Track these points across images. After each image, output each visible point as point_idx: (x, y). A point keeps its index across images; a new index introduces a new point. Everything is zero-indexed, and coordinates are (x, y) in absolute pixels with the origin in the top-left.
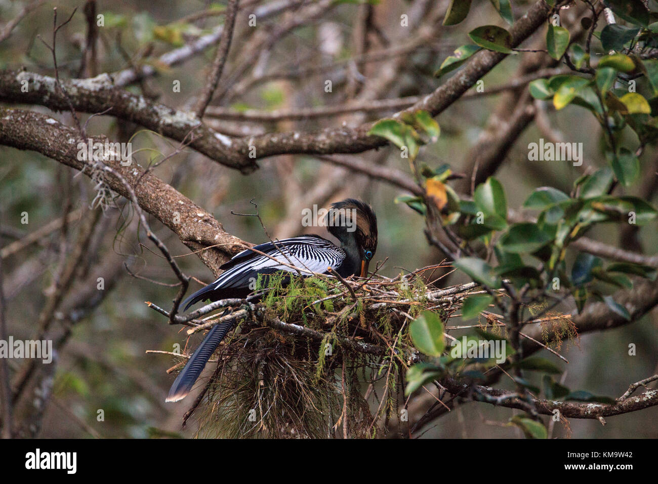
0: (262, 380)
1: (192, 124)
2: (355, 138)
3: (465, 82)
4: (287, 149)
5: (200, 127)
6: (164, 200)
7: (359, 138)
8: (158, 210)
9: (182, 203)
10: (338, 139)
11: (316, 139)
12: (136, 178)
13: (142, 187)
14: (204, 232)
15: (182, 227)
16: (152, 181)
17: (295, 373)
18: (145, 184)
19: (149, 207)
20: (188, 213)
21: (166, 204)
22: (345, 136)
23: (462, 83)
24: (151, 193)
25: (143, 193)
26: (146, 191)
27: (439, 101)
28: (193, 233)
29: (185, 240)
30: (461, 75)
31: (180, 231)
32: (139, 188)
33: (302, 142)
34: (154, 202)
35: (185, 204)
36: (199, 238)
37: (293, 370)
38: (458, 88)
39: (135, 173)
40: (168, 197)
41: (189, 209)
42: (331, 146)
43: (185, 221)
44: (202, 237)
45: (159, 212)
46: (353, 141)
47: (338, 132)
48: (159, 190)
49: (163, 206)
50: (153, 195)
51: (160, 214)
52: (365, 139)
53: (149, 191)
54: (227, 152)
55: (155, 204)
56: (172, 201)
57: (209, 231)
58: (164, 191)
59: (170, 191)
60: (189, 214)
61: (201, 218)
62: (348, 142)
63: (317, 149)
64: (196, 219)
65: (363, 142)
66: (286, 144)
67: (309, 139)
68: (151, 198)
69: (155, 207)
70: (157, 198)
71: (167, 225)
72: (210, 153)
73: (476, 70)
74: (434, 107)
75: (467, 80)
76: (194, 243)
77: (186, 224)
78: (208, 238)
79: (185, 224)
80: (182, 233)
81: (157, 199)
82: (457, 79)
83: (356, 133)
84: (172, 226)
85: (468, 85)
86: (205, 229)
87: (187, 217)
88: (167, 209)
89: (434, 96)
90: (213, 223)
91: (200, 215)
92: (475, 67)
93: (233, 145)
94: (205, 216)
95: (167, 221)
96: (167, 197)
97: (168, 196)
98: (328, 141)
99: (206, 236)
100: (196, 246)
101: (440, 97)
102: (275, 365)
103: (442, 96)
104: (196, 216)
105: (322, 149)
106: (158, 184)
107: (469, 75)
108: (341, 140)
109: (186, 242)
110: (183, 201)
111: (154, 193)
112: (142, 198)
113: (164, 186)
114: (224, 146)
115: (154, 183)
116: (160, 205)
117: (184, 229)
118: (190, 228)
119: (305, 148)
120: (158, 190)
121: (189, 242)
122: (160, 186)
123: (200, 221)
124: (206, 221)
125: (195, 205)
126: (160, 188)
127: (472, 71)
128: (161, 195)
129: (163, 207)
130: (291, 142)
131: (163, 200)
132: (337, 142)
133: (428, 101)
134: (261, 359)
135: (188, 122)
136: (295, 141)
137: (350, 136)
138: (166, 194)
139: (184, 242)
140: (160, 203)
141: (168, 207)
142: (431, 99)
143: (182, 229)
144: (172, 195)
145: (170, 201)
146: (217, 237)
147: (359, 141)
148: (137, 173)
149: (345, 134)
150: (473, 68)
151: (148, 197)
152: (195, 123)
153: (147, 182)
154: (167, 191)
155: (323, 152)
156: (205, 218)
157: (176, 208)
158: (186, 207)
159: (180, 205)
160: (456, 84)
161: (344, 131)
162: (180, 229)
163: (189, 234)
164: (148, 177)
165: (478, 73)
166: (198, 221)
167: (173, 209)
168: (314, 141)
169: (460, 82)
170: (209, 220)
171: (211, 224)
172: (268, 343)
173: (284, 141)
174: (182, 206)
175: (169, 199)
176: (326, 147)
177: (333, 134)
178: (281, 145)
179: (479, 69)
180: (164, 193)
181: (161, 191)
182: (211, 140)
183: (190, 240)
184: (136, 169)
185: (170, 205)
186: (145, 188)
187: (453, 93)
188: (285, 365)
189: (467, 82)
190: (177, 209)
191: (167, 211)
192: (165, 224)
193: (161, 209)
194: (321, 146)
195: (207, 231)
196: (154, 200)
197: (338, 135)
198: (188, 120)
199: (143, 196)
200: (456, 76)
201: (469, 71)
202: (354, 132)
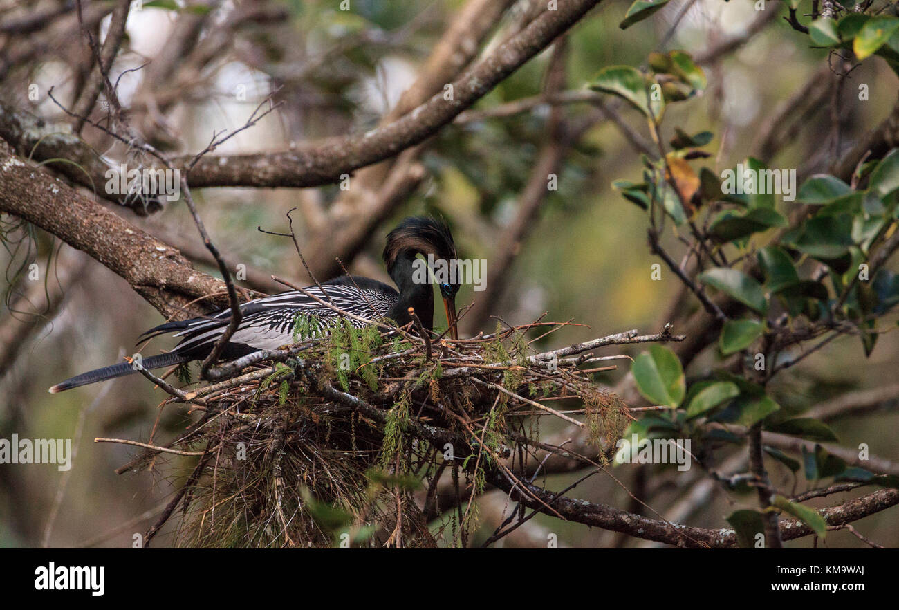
0: (279, 477)
1: (68, 141)
2: (309, 165)
3: (476, 88)
4: (208, 179)
5: (78, 145)
6: (103, 227)
7: (315, 166)
8: (94, 243)
9: (131, 232)
10: (286, 166)
11: (253, 166)
12: (57, 196)
13: (67, 209)
14: (171, 272)
15: (133, 266)
16: (82, 201)
17: (328, 468)
18: (71, 205)
19: (79, 238)
20: (142, 246)
21: (106, 233)
22: (297, 163)
23: (473, 89)
24: (81, 218)
25: (70, 218)
26: (74, 215)
27: (435, 114)
28: (152, 274)
29: (139, 285)
30: (471, 78)
31: (130, 272)
32: (62, 210)
33: (232, 170)
34: (87, 231)
35: (135, 233)
36: (163, 281)
37: (324, 463)
38: (466, 96)
39: (55, 191)
40: (109, 225)
41: (142, 240)
42: (275, 175)
43: (139, 257)
44: (167, 279)
45: (95, 245)
46: (307, 169)
47: (285, 157)
48: (94, 214)
49: (100, 235)
50: (85, 221)
51: (97, 249)
52: (323, 167)
53: (78, 215)
55: (89, 234)
56: (115, 231)
57: (178, 271)
58: (101, 215)
59: (111, 216)
60: (144, 247)
61: (162, 253)
62: (299, 170)
63: (254, 179)
64: (155, 255)
65: (320, 172)
66: (208, 172)
67: (243, 165)
68: (81, 225)
69: (88, 238)
70: (92, 225)
71: (107, 265)
72: (93, 184)
73: (494, 71)
74: (429, 122)
75: (480, 86)
76: (151, 289)
77: (141, 262)
78: (178, 279)
79: (138, 262)
80: (134, 274)
81: (91, 227)
82: (465, 84)
83: (311, 159)
84: (116, 266)
85: (481, 92)
86: (171, 268)
87: (141, 252)
88: (108, 241)
89: (429, 107)
90: (180, 261)
91: (161, 248)
92: (492, 67)
94: (167, 250)
95: (107, 257)
96: (107, 224)
97: (109, 223)
98: (271, 169)
99: (173, 278)
100: (155, 293)
101: (438, 110)
102: (295, 455)
103: (442, 107)
104: (155, 251)
105: (261, 180)
106: (91, 206)
107: (482, 78)
108: (290, 167)
109: (140, 288)
110: (131, 229)
111: (87, 218)
112: (67, 226)
113: (101, 209)
115: (84, 205)
116: (96, 236)
117: (137, 269)
118: (146, 267)
119: (236, 178)
120: (92, 214)
121: (144, 287)
122: (93, 208)
123: (161, 257)
124: (170, 257)
125: (150, 236)
126: (94, 212)
127: (487, 72)
128: (98, 221)
129: (101, 238)
130: (215, 169)
131: (100, 228)
132: (284, 170)
133: (420, 114)
134: (279, 448)
135: (62, 138)
136: (220, 168)
137: (302, 162)
138: (105, 219)
139: (136, 287)
140: (96, 233)
141: (110, 238)
142: (424, 112)
143: (134, 269)
144: (114, 222)
145: (112, 230)
146: (191, 279)
147: (314, 170)
148: (57, 191)
149: (295, 159)
150: (489, 68)
151: (77, 224)
152: (72, 139)
153: (75, 203)
154: (106, 216)
155: (263, 184)
156: (169, 253)
157: (122, 239)
158: (137, 237)
159: (128, 235)
160: (464, 90)
161: (293, 155)
162: (130, 269)
163: (145, 276)
164: (74, 196)
165: (497, 74)
166: (158, 257)
167: (117, 241)
168: (250, 168)
169: (469, 88)
170: (174, 256)
171: (178, 262)
172: (288, 423)
173: (205, 168)
174: (132, 237)
175: (111, 226)
176: (268, 177)
177: (278, 159)
178: (198, 174)
179: (499, 69)
180: (101, 219)
181: (96, 215)
182: (94, 164)
183: (146, 285)
184: (55, 185)
185: (112, 235)
186: (72, 211)
187: (458, 103)
188: (312, 456)
189: (480, 89)
190: (124, 240)
191: (107, 243)
192: (103, 263)
193: (97, 240)
194: (261, 175)
195: (175, 271)
196: (86, 228)
197: (285, 160)
198: (63, 134)
199: (68, 223)
200: (464, 79)
201: (483, 72)
202: (307, 157)
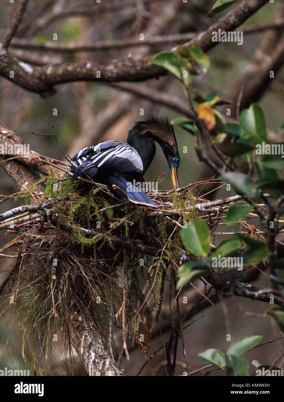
0: (55, 274)
2: (139, 68)
3: (234, 21)
4: (80, 76)
5: (6, 56)
7: (142, 68)
10: (124, 69)
11: (105, 68)
17: (83, 270)
22: (131, 67)
23: (232, 22)
30: (231, 16)
33: (93, 71)
37: (81, 267)
38: (228, 27)
42: (118, 74)
46: (137, 70)
47: (124, 63)
52: (147, 69)
54: (29, 79)
61: (5, 134)
62: (132, 71)
63: (107, 77)
65: (145, 72)
66: (80, 72)
67: (99, 69)
73: (243, 11)
74: (207, 43)
75: (236, 20)
82: (227, 19)
83: (140, 64)
85: (237, 24)
89: (207, 34)
91: (5, 132)
92: (243, 9)
93: (34, 71)
94: (9, 133)
98: (115, 71)
100: (0, 159)
102: (65, 261)
104: (1, 133)
105: (110, 77)
107: (237, 16)
108: (127, 70)
114: (26, 73)
124: (9, 137)
127: (240, 12)
130: (84, 71)
132: (123, 71)
133: (202, 37)
134: (54, 257)
136: (88, 70)
137: (134, 66)
142: (205, 36)
147: (142, 71)
149: (130, 64)
150: (241, 10)
155: (112, 80)
156: (9, 135)
160: (227, 24)
161: (129, 62)
165: (245, 14)
166: (2, 137)
168: (103, 70)
169: (230, 22)
170: (12, 136)
171: (14, 140)
172: (60, 243)
173: (78, 70)
176: (114, 75)
177: (120, 64)
178: (75, 73)
179: (246, 10)
182: (15, 67)
188: (74, 263)
189: (236, 22)
194: (110, 74)
197: (124, 65)
200: (227, 16)
201: (237, 12)
202: (138, 63)
